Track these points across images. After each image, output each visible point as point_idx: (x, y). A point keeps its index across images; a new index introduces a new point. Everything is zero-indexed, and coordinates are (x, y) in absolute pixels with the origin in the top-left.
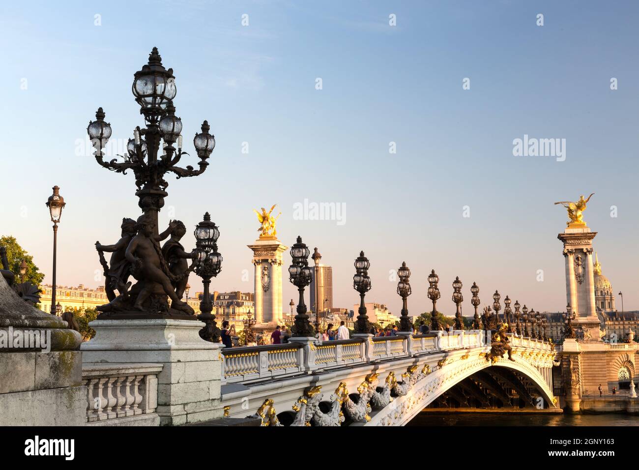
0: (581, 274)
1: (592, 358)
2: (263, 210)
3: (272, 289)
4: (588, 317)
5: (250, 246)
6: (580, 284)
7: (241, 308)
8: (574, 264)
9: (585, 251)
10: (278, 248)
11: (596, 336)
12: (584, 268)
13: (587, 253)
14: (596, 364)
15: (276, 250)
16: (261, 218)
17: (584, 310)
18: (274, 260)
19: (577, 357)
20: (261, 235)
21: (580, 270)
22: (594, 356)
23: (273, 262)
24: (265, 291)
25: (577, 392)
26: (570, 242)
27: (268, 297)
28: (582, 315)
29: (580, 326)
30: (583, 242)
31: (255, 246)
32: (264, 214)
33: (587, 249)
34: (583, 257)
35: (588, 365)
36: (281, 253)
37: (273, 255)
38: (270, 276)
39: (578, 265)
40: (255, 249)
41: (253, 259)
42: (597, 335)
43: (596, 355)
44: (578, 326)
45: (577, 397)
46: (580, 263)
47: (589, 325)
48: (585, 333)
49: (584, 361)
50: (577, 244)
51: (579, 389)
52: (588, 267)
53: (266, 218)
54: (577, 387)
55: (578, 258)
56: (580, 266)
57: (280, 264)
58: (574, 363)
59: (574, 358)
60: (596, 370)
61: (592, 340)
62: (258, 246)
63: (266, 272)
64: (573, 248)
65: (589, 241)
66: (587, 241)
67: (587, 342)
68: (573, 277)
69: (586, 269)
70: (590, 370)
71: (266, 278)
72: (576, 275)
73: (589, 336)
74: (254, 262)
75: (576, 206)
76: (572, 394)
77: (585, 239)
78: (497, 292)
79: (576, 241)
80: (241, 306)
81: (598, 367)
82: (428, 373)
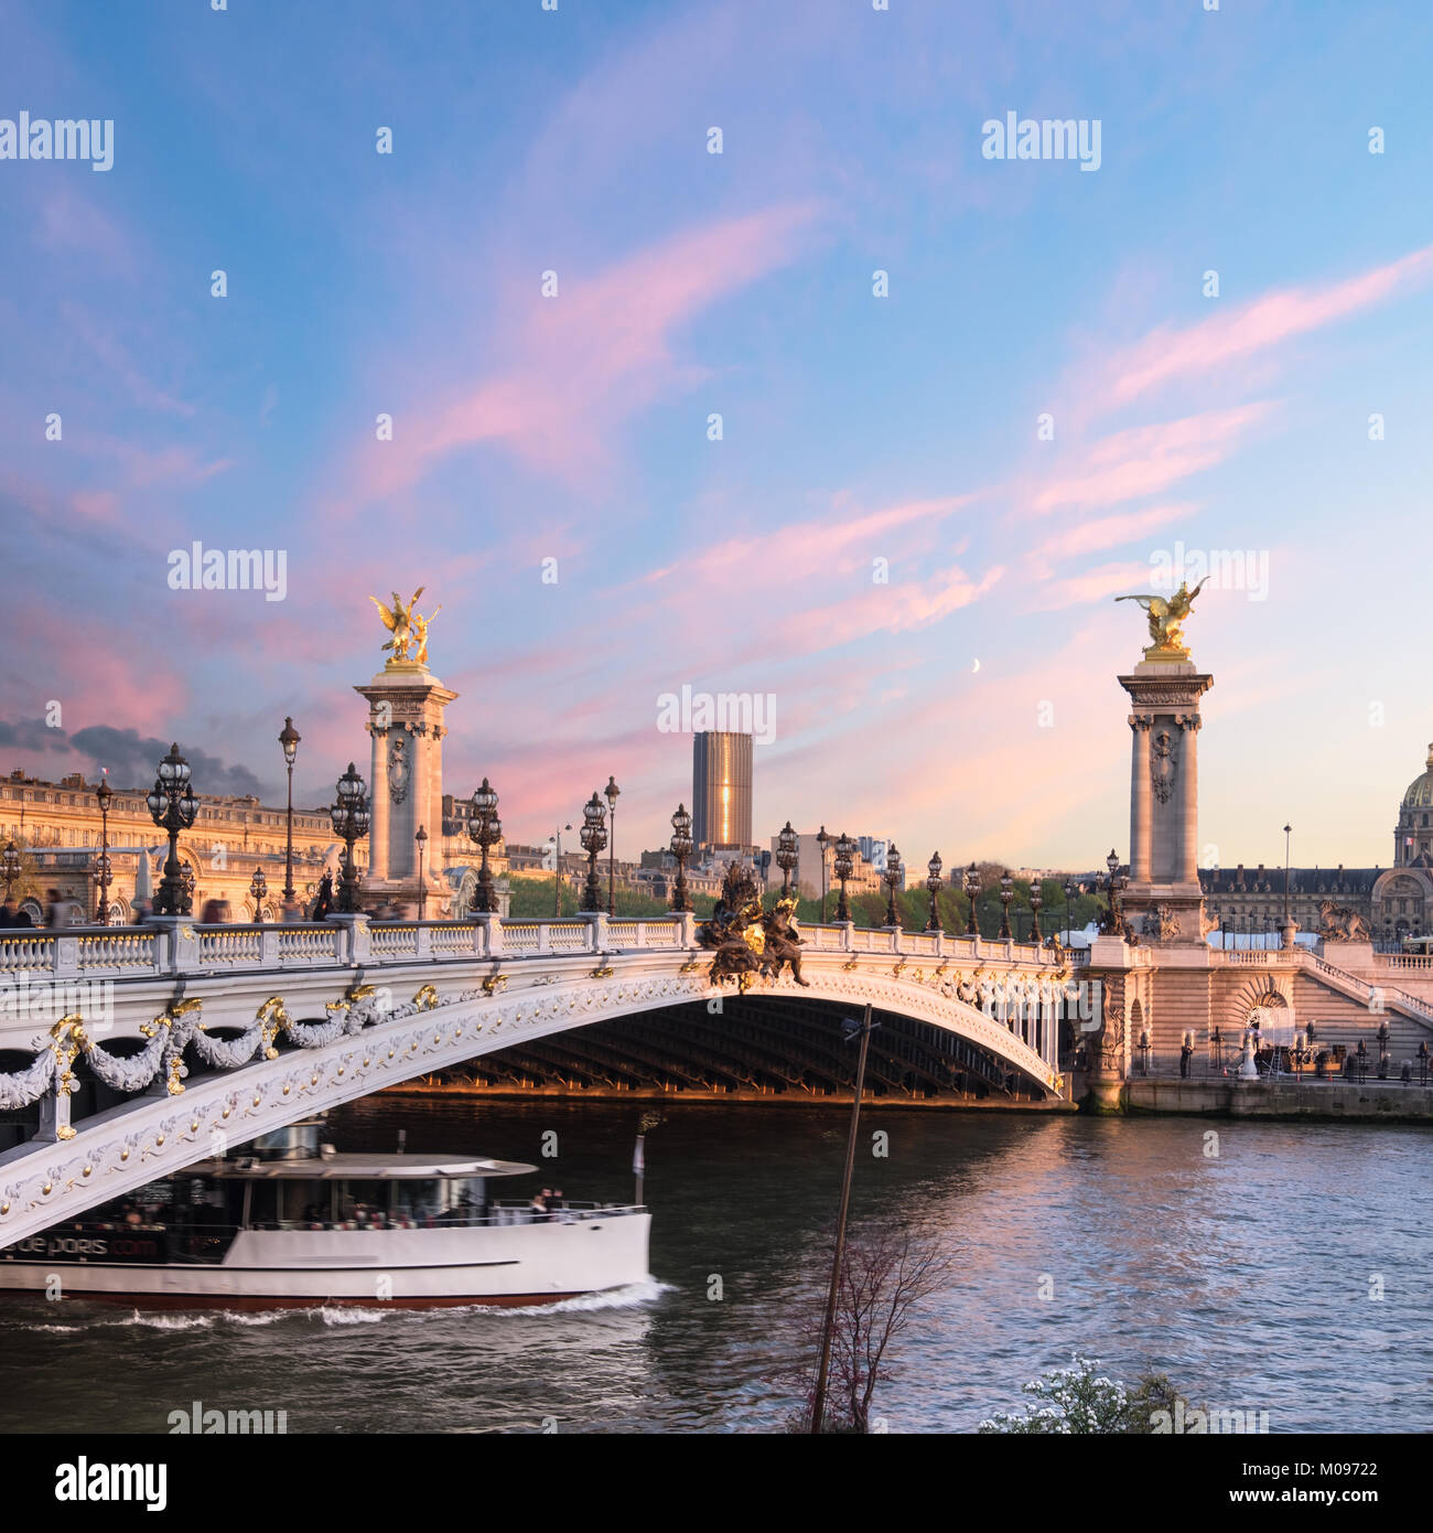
0: (1168, 779)
1: (1176, 984)
2: (396, 597)
3: (413, 797)
4: (1176, 886)
5: (360, 689)
6: (1163, 802)
7: (453, 838)
8: (1151, 754)
9: (1179, 720)
10: (429, 696)
11: (1189, 932)
12: (1174, 763)
13: (1185, 727)
14: (1184, 998)
15: (424, 700)
16: (391, 618)
17: (1165, 868)
18: (418, 724)
19: (1121, 982)
20: (390, 661)
21: (1166, 768)
22: (1182, 978)
23: (416, 729)
24: (398, 802)
25: (1115, 1063)
26: (1145, 697)
27: (402, 817)
28: (1158, 879)
29: (1151, 905)
30: (1177, 697)
31: (373, 689)
32: (398, 607)
33: (1184, 716)
34: (1175, 736)
35: (1166, 1001)
36: (441, 708)
37: (418, 713)
38: (409, 766)
39: (1162, 755)
40: (373, 695)
41: (369, 721)
42: (1193, 929)
43: (1187, 978)
44: (1148, 905)
45: (1115, 1075)
46: (1166, 750)
47: (1175, 903)
48: (1163, 924)
49: (1156, 991)
50: (1160, 703)
51: (1122, 1056)
52: (1184, 763)
53: (403, 619)
54: (1118, 1052)
55: (1160, 739)
56: (1165, 759)
57: (436, 735)
58: (1115, 995)
59: (1116, 983)
60: (1186, 1012)
61: (1181, 941)
62: (378, 688)
63: (399, 755)
64: (1148, 713)
65: (1191, 697)
66: (1185, 696)
67: (1167, 945)
68: (1146, 786)
69: (1180, 767)
70: (1168, 1012)
71: (400, 770)
72: (1154, 781)
73: (1173, 929)
74: (371, 728)
75: (1168, 606)
76: (1104, 1067)
77: (1182, 690)
78: (788, 824)
79: (1160, 697)
80: (455, 834)
81: (1188, 1005)
82: (429, 1005)
